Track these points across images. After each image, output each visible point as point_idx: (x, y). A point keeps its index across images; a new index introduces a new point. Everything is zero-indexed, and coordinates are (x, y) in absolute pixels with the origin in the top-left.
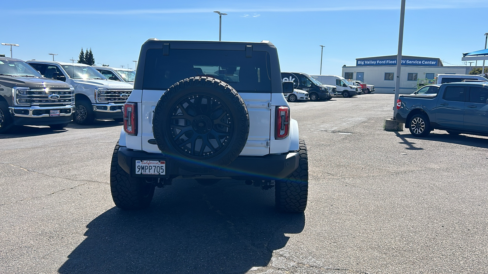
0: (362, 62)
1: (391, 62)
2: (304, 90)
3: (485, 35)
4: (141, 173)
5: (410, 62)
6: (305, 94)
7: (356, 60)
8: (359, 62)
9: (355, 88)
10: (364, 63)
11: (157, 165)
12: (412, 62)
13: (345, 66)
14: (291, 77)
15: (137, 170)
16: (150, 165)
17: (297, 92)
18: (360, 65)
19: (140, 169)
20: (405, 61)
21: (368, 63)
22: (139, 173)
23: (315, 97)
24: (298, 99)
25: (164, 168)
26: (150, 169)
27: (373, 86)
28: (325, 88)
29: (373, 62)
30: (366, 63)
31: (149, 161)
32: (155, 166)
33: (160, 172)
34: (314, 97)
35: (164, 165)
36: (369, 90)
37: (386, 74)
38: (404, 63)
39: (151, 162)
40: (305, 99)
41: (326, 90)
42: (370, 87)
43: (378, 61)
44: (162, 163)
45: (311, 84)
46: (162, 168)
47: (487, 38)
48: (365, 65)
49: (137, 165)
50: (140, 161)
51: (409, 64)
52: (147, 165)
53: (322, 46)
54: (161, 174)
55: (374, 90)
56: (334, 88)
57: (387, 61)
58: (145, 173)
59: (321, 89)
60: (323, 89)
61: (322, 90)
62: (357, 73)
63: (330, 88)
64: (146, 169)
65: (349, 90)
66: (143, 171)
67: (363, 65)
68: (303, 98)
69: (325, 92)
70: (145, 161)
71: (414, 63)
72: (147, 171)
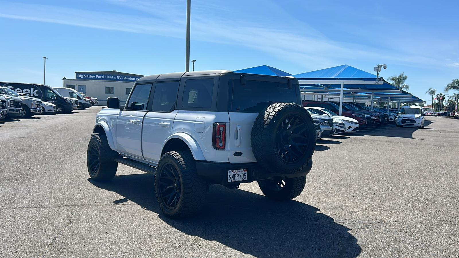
0: (82, 76)
1: (109, 77)
2: (50, 102)
3: (192, 61)
4: (232, 181)
5: (126, 78)
6: (53, 107)
7: (75, 74)
8: (78, 76)
9: (88, 100)
10: (84, 76)
11: (242, 173)
12: (127, 78)
13: (65, 78)
14: (32, 89)
15: (229, 178)
16: (238, 173)
17: (45, 105)
18: (80, 78)
19: (231, 177)
20: (121, 77)
21: (88, 77)
22: (230, 181)
23: (61, 110)
24: (46, 111)
25: (246, 175)
26: (237, 177)
27: (97, 99)
28: (70, 101)
29: (92, 77)
30: (85, 77)
31: (237, 170)
32: (241, 174)
33: (244, 179)
34: (59, 109)
35: (246, 172)
36: (93, 102)
37: (106, 87)
38: (120, 78)
39: (238, 170)
40: (53, 111)
41: (71, 103)
42: (94, 100)
43: (96, 76)
44: (245, 171)
45: (55, 96)
46: (245, 174)
47: (194, 63)
48: (84, 78)
49: (229, 174)
50: (231, 171)
51: (125, 80)
52: (235, 173)
53: (45, 58)
54: (244, 180)
55: (97, 103)
56: (76, 101)
57: (105, 76)
58: (234, 180)
59: (66, 102)
60: (69, 101)
61: (68, 103)
62: (79, 86)
63: (73, 100)
64: (235, 177)
65: (84, 102)
66: (233, 179)
67: (82, 79)
68: (52, 110)
69: (71, 104)
70: (234, 171)
71: (129, 79)
72: (236, 178)
